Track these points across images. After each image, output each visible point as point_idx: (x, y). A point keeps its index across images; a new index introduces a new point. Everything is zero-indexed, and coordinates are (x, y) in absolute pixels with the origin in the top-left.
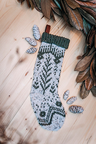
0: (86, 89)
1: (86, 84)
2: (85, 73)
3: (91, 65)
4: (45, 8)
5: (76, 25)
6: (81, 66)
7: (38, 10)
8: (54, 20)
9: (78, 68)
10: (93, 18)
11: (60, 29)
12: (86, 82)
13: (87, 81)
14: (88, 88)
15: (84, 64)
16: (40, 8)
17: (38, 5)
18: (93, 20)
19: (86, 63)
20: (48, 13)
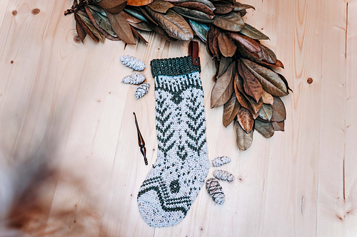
0: (245, 131)
1: (240, 122)
2: (233, 104)
3: (235, 87)
4: (122, 30)
5: (180, 35)
6: (219, 96)
7: (113, 38)
8: (145, 42)
9: (215, 101)
10: (202, 13)
11: (161, 49)
12: (239, 120)
13: (241, 117)
14: (248, 127)
15: (223, 91)
16: (115, 34)
17: (110, 32)
18: (203, 16)
19: (225, 88)
20: (129, 35)
